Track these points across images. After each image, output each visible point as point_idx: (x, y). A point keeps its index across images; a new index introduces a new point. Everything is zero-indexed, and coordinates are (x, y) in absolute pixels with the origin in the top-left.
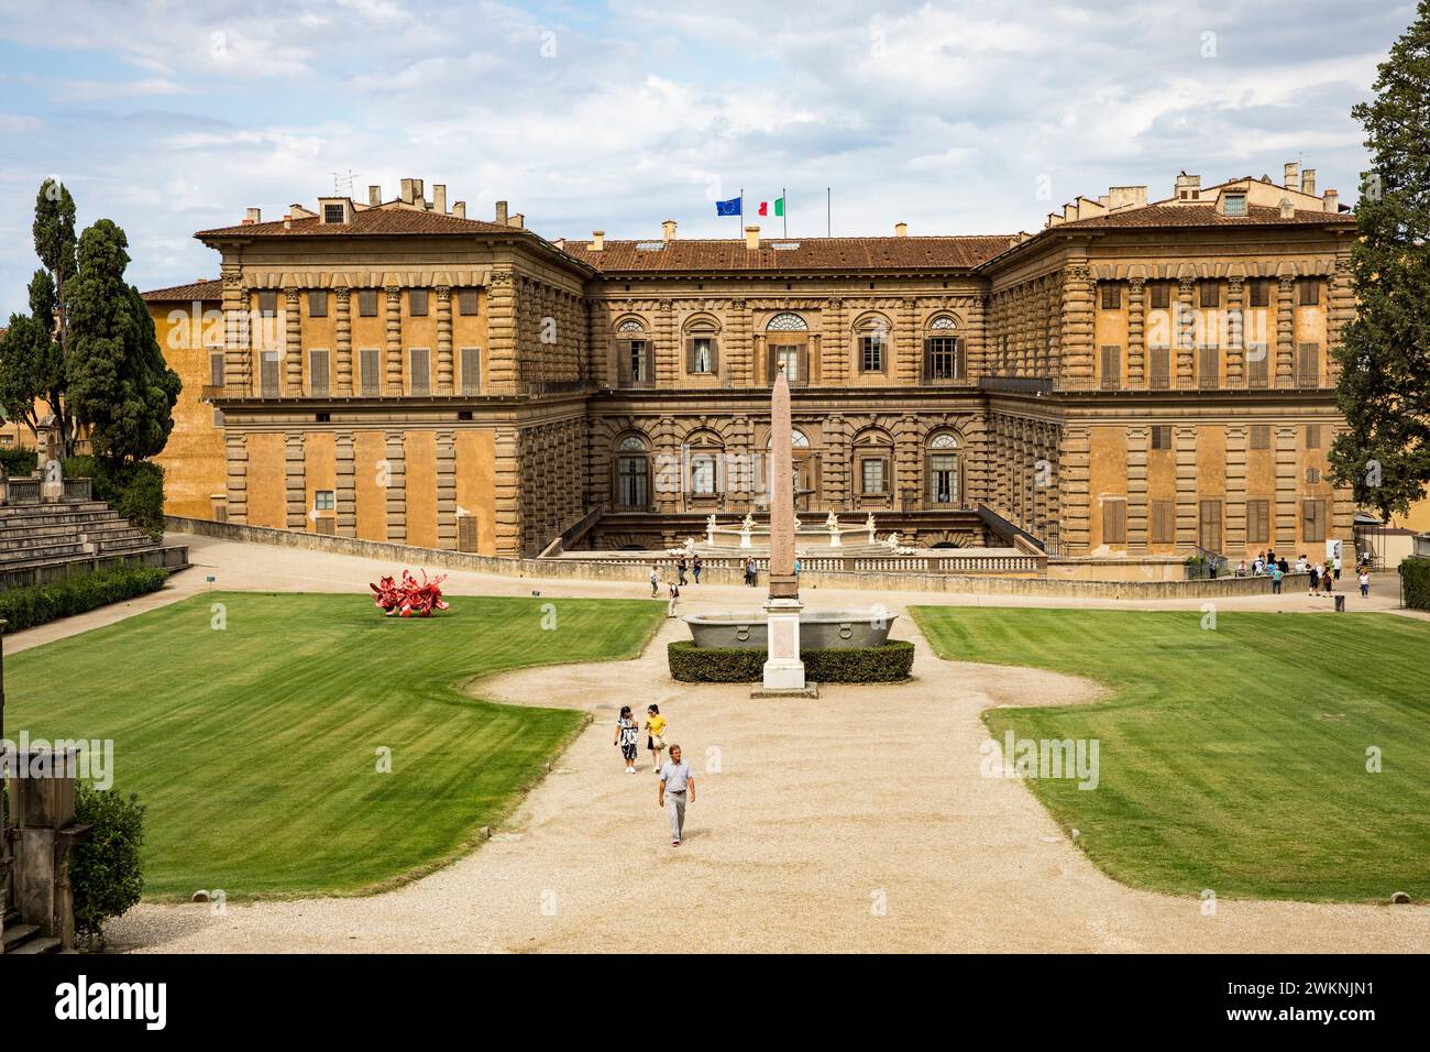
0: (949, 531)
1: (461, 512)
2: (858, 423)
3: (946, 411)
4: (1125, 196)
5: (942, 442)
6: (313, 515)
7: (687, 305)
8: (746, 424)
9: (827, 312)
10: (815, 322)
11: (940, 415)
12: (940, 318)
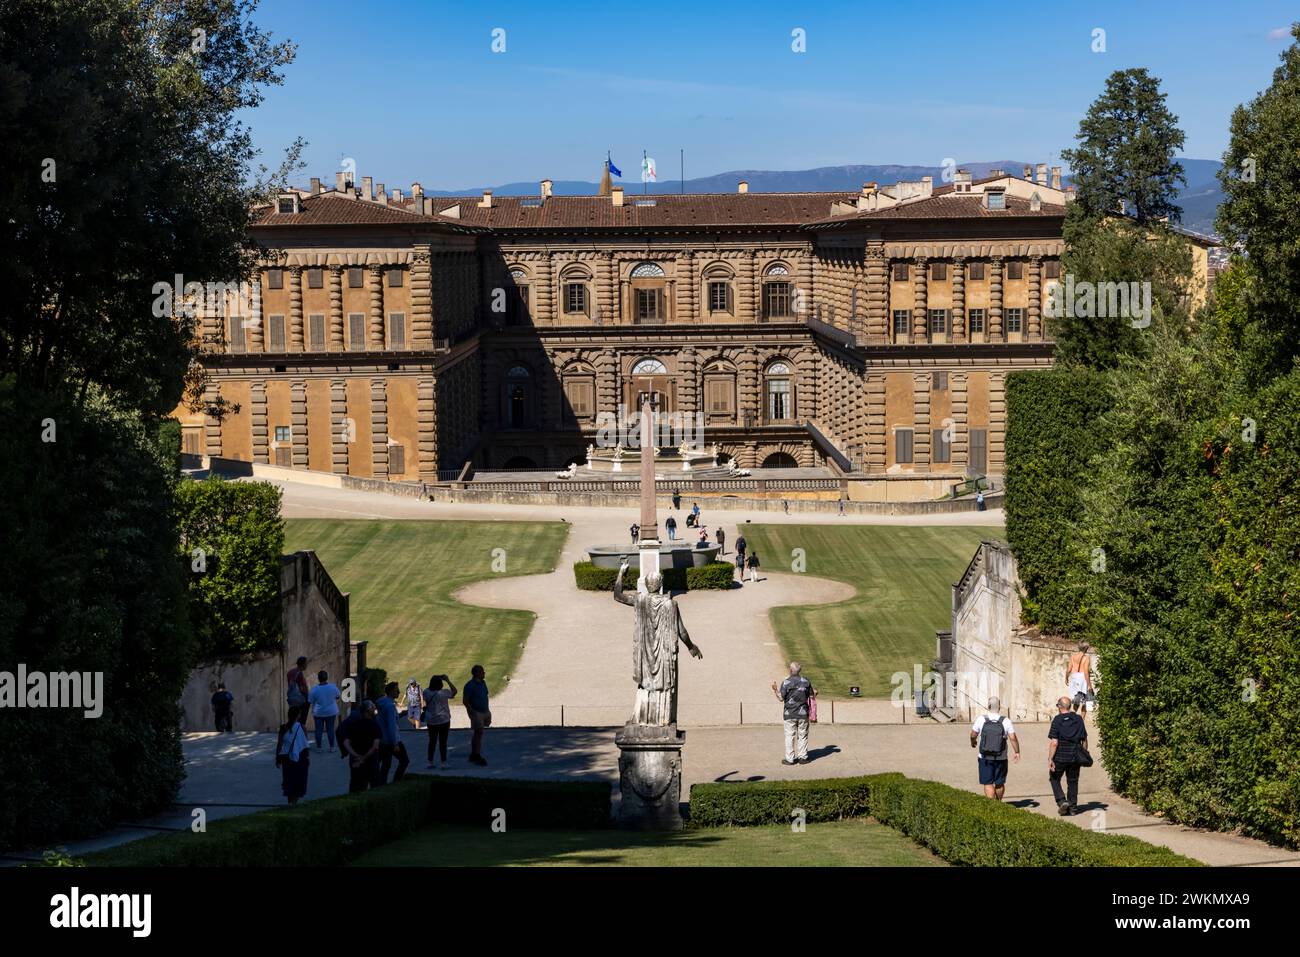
0: (784, 443)
1: (391, 442)
2: (708, 354)
3: (780, 343)
4: (913, 189)
5: (777, 369)
6: (274, 445)
7: (564, 256)
8: (614, 355)
9: (681, 261)
10: (672, 270)
11: (775, 347)
12: (775, 266)
